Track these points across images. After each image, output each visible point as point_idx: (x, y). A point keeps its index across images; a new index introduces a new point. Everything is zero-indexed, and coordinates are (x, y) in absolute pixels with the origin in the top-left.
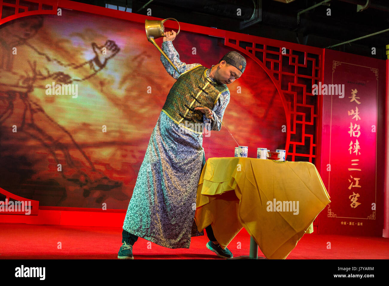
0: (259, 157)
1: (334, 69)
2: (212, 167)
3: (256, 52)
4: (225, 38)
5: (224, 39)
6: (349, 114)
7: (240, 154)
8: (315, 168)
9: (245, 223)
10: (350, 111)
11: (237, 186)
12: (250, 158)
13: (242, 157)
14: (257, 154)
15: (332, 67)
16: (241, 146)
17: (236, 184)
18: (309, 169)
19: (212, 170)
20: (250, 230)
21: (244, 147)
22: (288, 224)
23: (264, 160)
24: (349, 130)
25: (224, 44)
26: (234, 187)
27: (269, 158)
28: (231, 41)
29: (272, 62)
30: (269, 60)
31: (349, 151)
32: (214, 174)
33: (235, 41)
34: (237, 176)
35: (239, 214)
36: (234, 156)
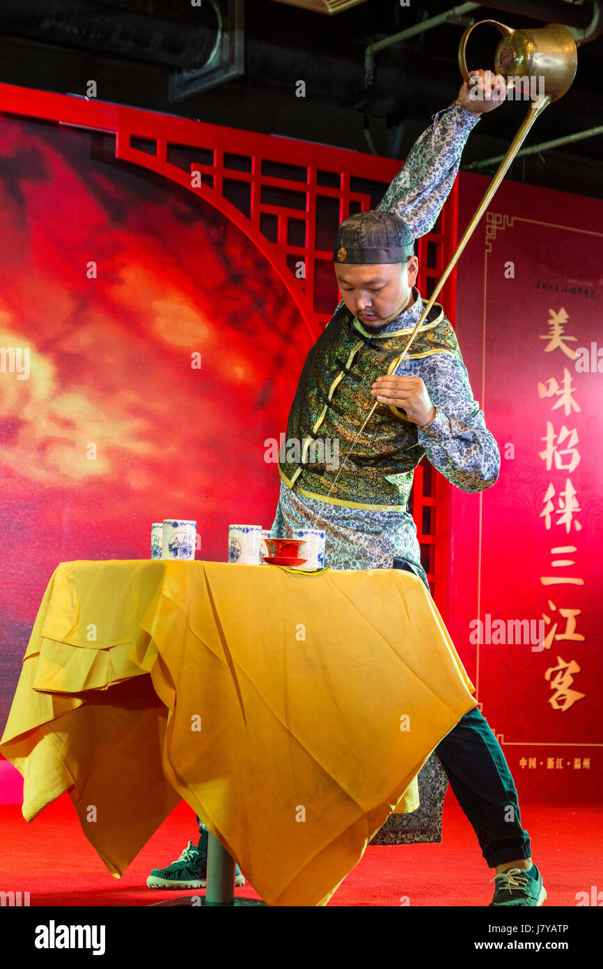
0: (234, 555)
1: (490, 241)
2: (72, 595)
3: (227, 183)
4: (117, 134)
5: (114, 136)
6: (543, 392)
7: (170, 546)
8: (422, 590)
9: (190, 786)
10: (543, 382)
11: (160, 660)
12: (204, 562)
13: (178, 557)
14: (230, 545)
15: (485, 235)
16: (173, 521)
17: (157, 655)
18: (403, 596)
19: (73, 604)
20: (207, 810)
21: (182, 524)
22: (334, 784)
23: (251, 569)
24: (543, 446)
25: (114, 154)
26: (148, 665)
27: (269, 561)
28: (136, 142)
29: (283, 215)
30: (270, 209)
31: (544, 518)
32: (81, 618)
33: (153, 143)
34: (159, 626)
35: (169, 755)
36: (148, 556)
